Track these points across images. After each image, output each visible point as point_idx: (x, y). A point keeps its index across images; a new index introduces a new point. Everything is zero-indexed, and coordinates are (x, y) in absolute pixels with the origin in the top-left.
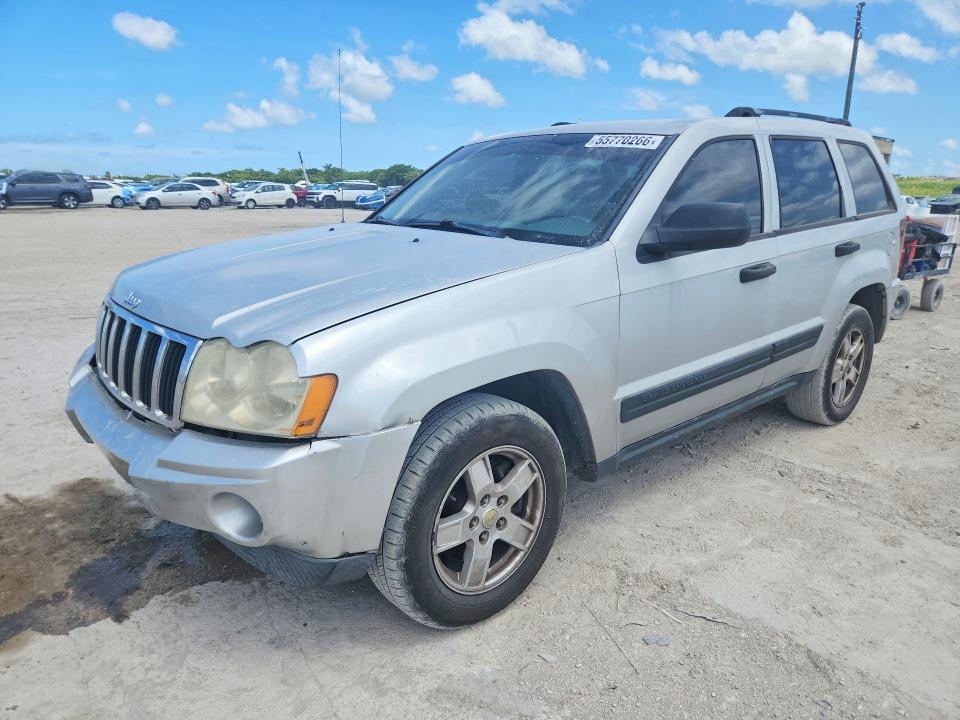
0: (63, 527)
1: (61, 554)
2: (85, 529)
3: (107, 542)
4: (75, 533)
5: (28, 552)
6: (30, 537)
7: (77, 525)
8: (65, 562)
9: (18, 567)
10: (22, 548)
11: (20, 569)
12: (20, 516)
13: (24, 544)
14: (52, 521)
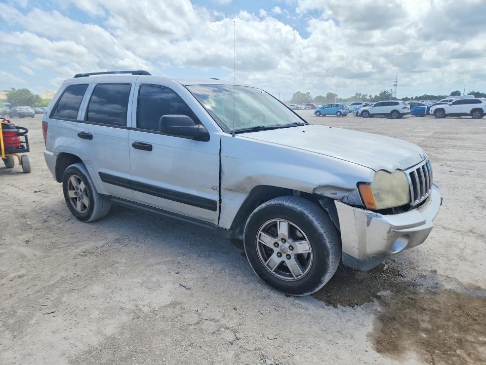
0: (423, 321)
1: (435, 306)
2: (414, 312)
3: (412, 299)
4: (420, 313)
5: (449, 319)
6: (443, 328)
7: (415, 318)
8: (437, 302)
9: (458, 314)
10: (451, 323)
11: (458, 313)
12: (440, 350)
13: (448, 326)
14: (426, 330)
